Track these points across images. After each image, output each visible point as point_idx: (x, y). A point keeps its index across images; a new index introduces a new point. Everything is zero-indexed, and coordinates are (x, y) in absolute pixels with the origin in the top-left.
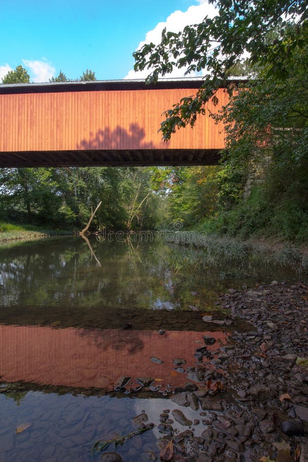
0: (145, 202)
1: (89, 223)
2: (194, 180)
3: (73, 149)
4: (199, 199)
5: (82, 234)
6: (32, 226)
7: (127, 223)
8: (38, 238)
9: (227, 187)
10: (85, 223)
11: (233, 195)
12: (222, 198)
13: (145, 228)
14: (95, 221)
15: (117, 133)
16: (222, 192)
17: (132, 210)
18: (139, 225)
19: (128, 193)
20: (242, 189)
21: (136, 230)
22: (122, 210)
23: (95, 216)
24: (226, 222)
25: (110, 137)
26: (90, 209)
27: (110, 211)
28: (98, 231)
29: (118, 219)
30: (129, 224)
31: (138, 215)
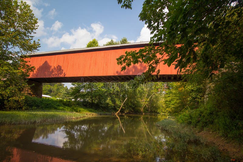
0: (152, 97)
1: (120, 109)
2: (177, 88)
3: (112, 75)
4: (180, 99)
5: (116, 114)
6: (92, 110)
7: (141, 109)
8: (94, 116)
9: (194, 95)
10: (118, 109)
11: (198, 100)
12: (191, 101)
13: (151, 112)
14: (124, 107)
15: (133, 67)
16: (190, 97)
17: (144, 102)
18: (148, 110)
19: (141, 93)
20: (203, 96)
21: (146, 113)
22: (138, 102)
23: (123, 105)
24: (191, 117)
25: (130, 69)
26: (121, 102)
27: (131, 102)
28: (124, 113)
29: (136, 106)
30: (142, 110)
31: (147, 105)
